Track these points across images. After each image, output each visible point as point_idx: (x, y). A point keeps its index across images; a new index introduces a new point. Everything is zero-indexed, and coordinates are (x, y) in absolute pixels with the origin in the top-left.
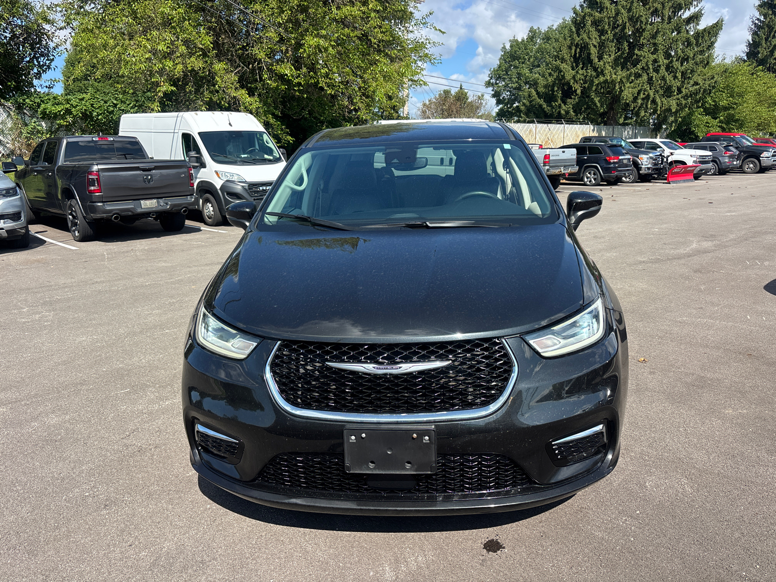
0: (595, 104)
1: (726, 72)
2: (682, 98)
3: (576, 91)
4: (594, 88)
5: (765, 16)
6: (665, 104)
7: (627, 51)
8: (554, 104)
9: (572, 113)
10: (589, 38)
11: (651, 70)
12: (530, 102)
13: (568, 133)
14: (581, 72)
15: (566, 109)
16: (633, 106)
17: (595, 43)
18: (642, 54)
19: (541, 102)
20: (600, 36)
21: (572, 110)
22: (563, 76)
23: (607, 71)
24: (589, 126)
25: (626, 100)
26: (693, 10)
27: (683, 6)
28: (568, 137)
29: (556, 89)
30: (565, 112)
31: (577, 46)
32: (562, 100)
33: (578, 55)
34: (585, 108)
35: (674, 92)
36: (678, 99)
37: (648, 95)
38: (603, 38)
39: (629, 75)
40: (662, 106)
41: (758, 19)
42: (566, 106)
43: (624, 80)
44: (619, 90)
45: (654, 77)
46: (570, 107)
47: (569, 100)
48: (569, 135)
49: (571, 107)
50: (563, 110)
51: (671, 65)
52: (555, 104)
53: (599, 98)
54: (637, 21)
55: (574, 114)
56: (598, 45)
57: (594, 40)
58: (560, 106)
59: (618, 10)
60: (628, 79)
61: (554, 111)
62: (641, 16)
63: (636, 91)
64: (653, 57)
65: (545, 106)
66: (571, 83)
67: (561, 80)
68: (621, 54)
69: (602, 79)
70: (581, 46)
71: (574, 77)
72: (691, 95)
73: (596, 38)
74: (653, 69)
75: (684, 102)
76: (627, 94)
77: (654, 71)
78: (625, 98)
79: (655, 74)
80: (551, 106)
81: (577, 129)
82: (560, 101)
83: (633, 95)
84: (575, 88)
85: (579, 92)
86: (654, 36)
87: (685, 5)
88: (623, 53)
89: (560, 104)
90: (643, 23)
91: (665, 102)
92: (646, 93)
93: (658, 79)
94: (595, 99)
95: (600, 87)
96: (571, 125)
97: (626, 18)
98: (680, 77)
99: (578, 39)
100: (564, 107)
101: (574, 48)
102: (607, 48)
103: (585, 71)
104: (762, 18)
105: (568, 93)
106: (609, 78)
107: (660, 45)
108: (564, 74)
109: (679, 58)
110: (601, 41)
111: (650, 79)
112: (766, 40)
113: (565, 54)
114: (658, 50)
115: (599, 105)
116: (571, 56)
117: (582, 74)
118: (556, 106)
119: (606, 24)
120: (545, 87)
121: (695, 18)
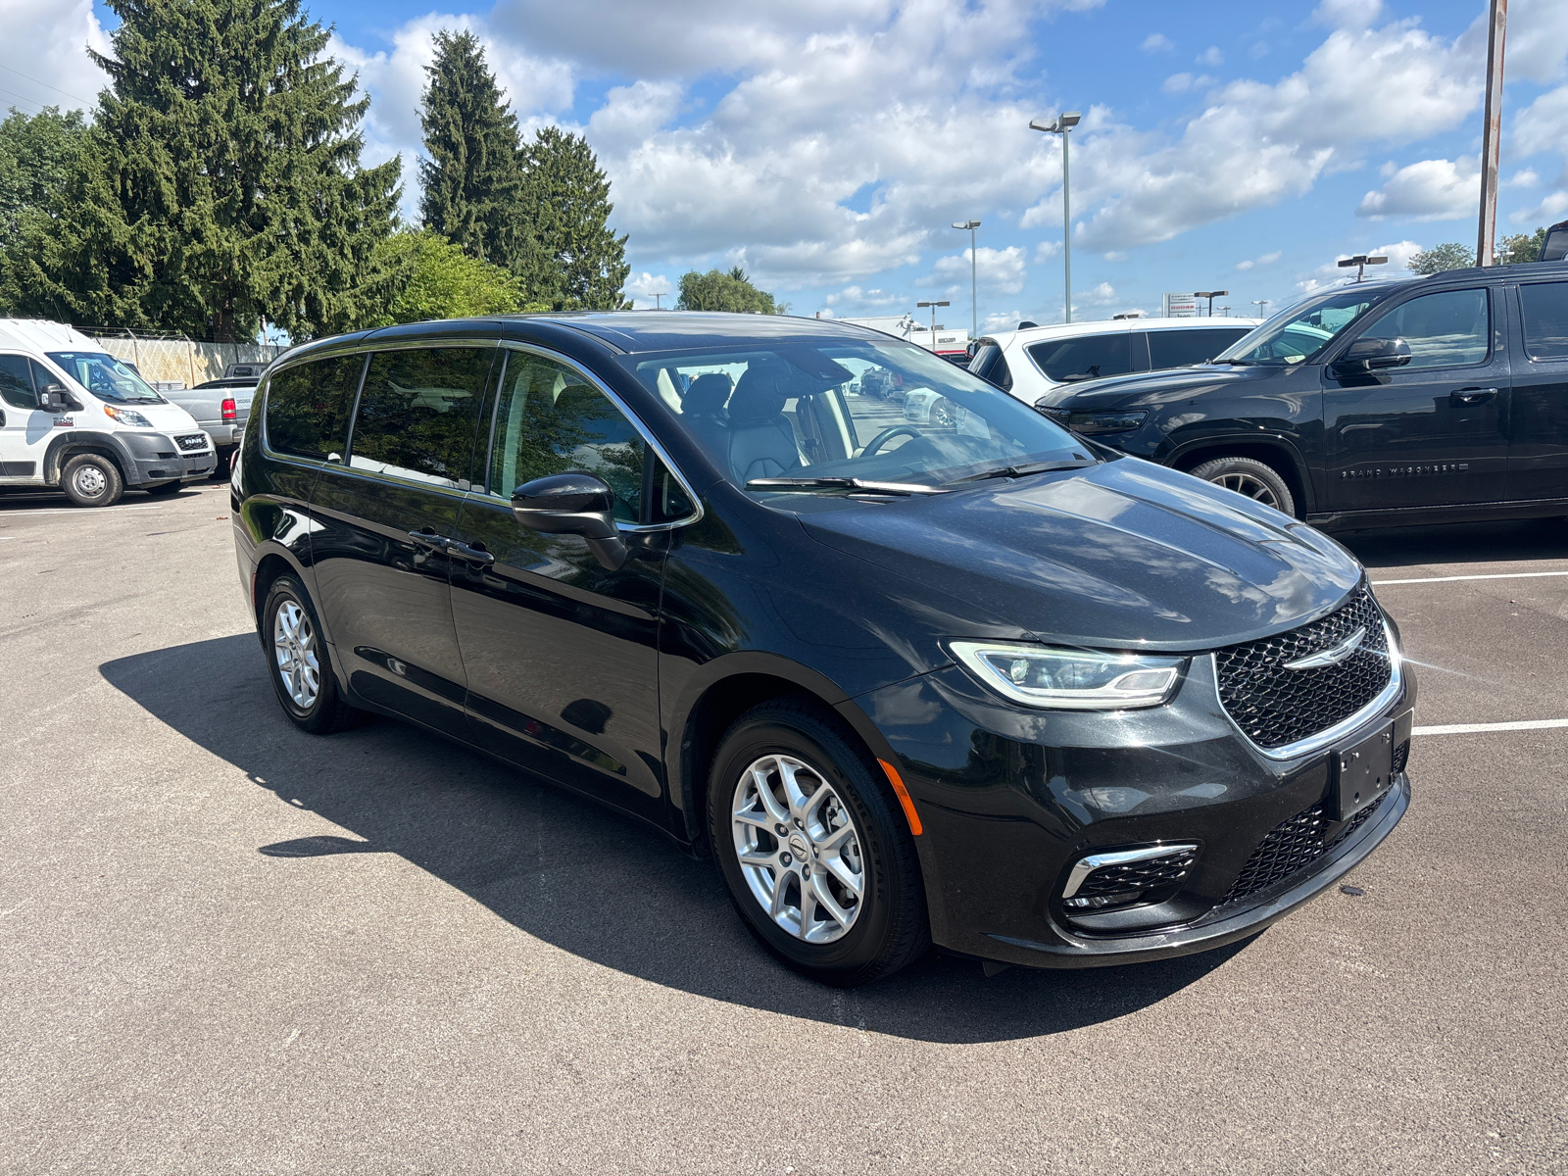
0: (194, 299)
1: (418, 251)
2: (362, 294)
3: (142, 268)
4: (184, 265)
5: (443, 160)
6: (334, 305)
7: (242, 197)
8: (94, 295)
9: (141, 315)
10: (154, 162)
11: (295, 239)
12: (25, 288)
13: (147, 358)
14: (147, 229)
15: (127, 306)
16: (271, 306)
17: (168, 173)
18: (270, 206)
19: (60, 288)
20: (176, 160)
21: (139, 310)
22: (108, 237)
23: (209, 233)
24: (186, 343)
25: (258, 293)
26: (345, 134)
27: (329, 123)
28: (148, 367)
29: (93, 262)
30: (125, 313)
31: (124, 174)
32: (109, 285)
33: (130, 194)
34: (169, 306)
35: (345, 283)
36: (356, 296)
37: (300, 286)
38: (184, 164)
39: (258, 245)
40: (330, 308)
41: (430, 164)
42: (125, 299)
43: (249, 254)
44: (241, 272)
45: (303, 252)
46: (135, 303)
47: (127, 288)
48: (149, 362)
49: (138, 302)
50: (118, 308)
51: (328, 232)
52: (98, 295)
53: (200, 287)
54: (248, 140)
55: (147, 318)
56: (174, 178)
57: (164, 165)
58: (109, 300)
59: (206, 112)
60: (256, 253)
61: (96, 309)
62: (257, 132)
63: (275, 275)
64: (292, 214)
65: (71, 298)
66: (130, 253)
67: (100, 243)
68: (230, 200)
69: (198, 248)
70: (135, 176)
71: (133, 239)
72: (379, 291)
73: (168, 163)
74: (298, 236)
75: (368, 302)
76: (260, 281)
77: (299, 240)
78: (257, 290)
79: (303, 247)
80: (87, 298)
81: (163, 350)
82: (106, 288)
83: (271, 284)
84: (138, 262)
85: (149, 270)
86: (286, 173)
87: (332, 124)
88: (233, 200)
89: (110, 295)
90: (261, 147)
91: (334, 301)
92: (294, 282)
93: (312, 257)
94: (192, 288)
95: (196, 264)
96: (149, 341)
97: (225, 130)
98: (350, 256)
99: (125, 160)
100: (120, 303)
101: (118, 177)
102: (195, 186)
103: (156, 229)
104: (437, 164)
105: (124, 272)
106: (215, 246)
107: (301, 193)
108: (110, 231)
109: (341, 220)
110: (179, 170)
111: (296, 255)
112: (453, 200)
113: (102, 190)
114: (299, 202)
115: (201, 299)
116: (115, 194)
117: (150, 235)
118: (101, 298)
119: (185, 137)
120: (63, 256)
121: (348, 149)
